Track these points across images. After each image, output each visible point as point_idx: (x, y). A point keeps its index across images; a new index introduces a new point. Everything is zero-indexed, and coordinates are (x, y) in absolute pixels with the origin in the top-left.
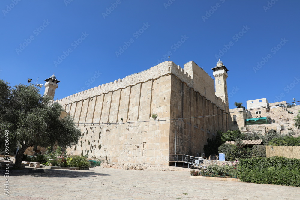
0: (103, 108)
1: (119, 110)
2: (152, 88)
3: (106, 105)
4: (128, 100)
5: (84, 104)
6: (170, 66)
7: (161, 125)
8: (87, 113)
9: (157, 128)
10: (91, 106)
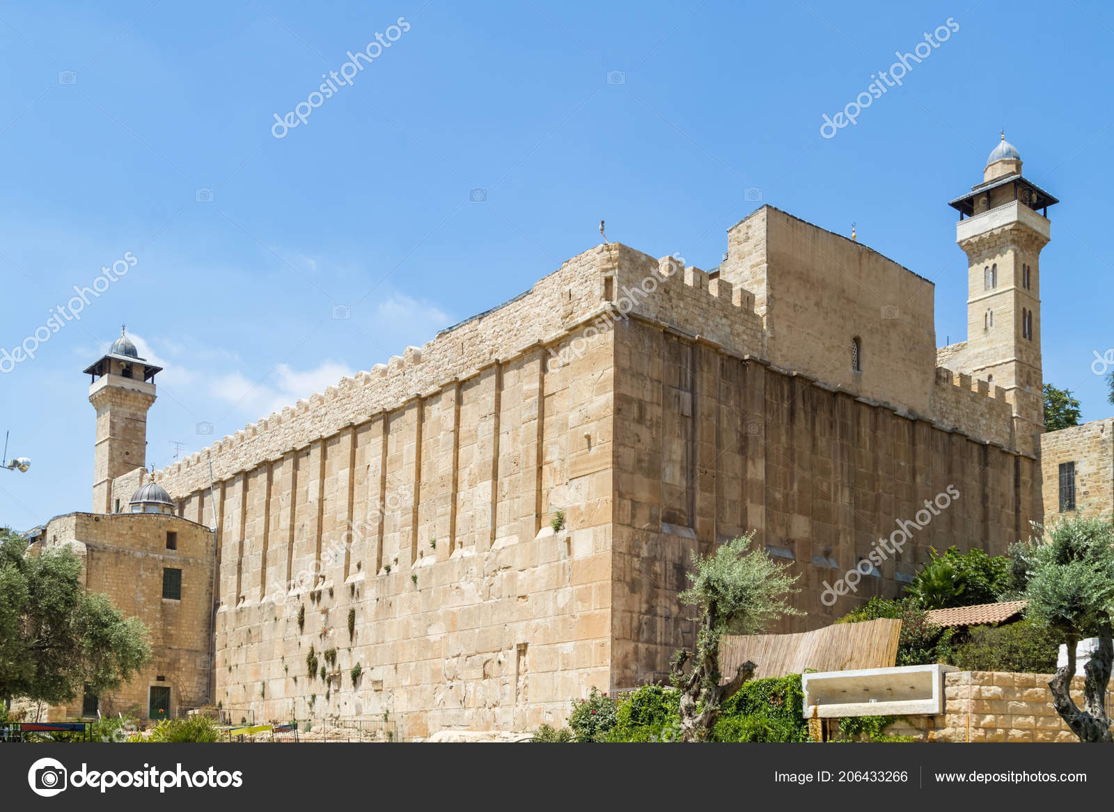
0: (355, 497)
1: (417, 502)
2: (541, 391)
3: (365, 483)
4: (451, 456)
5: (277, 484)
6: (609, 274)
7: (579, 561)
8: (292, 528)
9: (564, 578)
10: (307, 492)
